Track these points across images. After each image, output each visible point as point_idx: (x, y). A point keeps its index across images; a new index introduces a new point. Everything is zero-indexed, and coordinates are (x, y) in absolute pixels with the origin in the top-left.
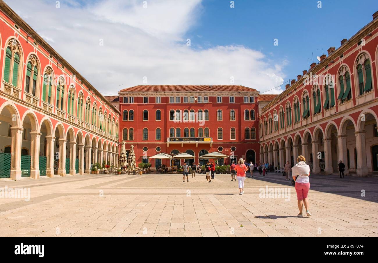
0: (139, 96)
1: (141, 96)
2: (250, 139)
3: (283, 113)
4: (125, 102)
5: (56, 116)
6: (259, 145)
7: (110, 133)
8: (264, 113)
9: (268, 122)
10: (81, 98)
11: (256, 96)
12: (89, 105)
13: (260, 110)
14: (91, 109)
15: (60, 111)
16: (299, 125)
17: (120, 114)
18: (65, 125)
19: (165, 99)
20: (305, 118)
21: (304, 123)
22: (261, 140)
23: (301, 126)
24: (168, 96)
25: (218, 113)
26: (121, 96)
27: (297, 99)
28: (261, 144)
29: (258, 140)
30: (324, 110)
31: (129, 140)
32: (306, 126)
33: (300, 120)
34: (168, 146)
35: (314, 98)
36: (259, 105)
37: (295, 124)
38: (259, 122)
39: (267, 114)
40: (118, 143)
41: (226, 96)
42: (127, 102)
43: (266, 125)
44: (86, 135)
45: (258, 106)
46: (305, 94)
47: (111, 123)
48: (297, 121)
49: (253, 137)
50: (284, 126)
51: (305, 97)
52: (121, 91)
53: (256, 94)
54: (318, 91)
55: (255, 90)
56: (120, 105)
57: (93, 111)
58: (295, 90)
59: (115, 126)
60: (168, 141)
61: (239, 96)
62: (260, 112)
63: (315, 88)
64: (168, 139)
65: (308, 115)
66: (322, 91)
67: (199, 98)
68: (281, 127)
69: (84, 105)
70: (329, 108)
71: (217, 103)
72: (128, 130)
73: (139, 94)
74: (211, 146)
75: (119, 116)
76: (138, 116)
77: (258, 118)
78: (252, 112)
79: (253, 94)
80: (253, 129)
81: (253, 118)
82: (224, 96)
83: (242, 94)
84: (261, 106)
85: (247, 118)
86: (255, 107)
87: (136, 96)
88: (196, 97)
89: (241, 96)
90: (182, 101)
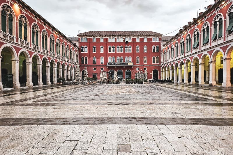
0: (90, 37)
1: (92, 38)
2: (155, 63)
3: (178, 47)
4: (82, 41)
5: (19, 44)
6: (161, 67)
7: (72, 60)
8: (165, 48)
9: (167, 53)
10: (45, 35)
11: (160, 37)
12: (53, 40)
14: (55, 44)
15: (23, 42)
16: (190, 53)
18: (30, 52)
19: (106, 40)
20: (194, 48)
21: (194, 52)
22: (162, 64)
23: (191, 54)
24: (107, 37)
25: (137, 48)
27: (189, 36)
29: (160, 63)
30: (212, 41)
31: (85, 64)
32: (195, 53)
33: (191, 50)
34: (108, 67)
35: (204, 33)
36: (162, 43)
37: (186, 53)
38: (160, 53)
41: (142, 37)
42: (83, 41)
43: (165, 54)
44: (51, 60)
46: (196, 31)
47: (73, 54)
48: (188, 50)
49: (157, 62)
50: (178, 55)
51: (196, 33)
54: (208, 28)
56: (79, 43)
57: (57, 45)
58: (188, 30)
59: (76, 55)
60: (108, 64)
61: (149, 37)
62: (162, 47)
63: (205, 26)
64: (108, 63)
65: (198, 46)
66: (212, 27)
67: (126, 39)
68: (176, 55)
69: (48, 40)
70: (217, 39)
71: (136, 42)
72: (84, 58)
73: (90, 36)
74: (132, 67)
75: (78, 49)
76: (90, 49)
77: (161, 51)
78: (157, 47)
79: (158, 36)
80: (157, 58)
81: (157, 51)
82: (140, 37)
83: (152, 36)
84: (162, 44)
85: (154, 50)
86: (159, 44)
87: (88, 37)
88: (124, 38)
89: (151, 37)
90: (116, 40)
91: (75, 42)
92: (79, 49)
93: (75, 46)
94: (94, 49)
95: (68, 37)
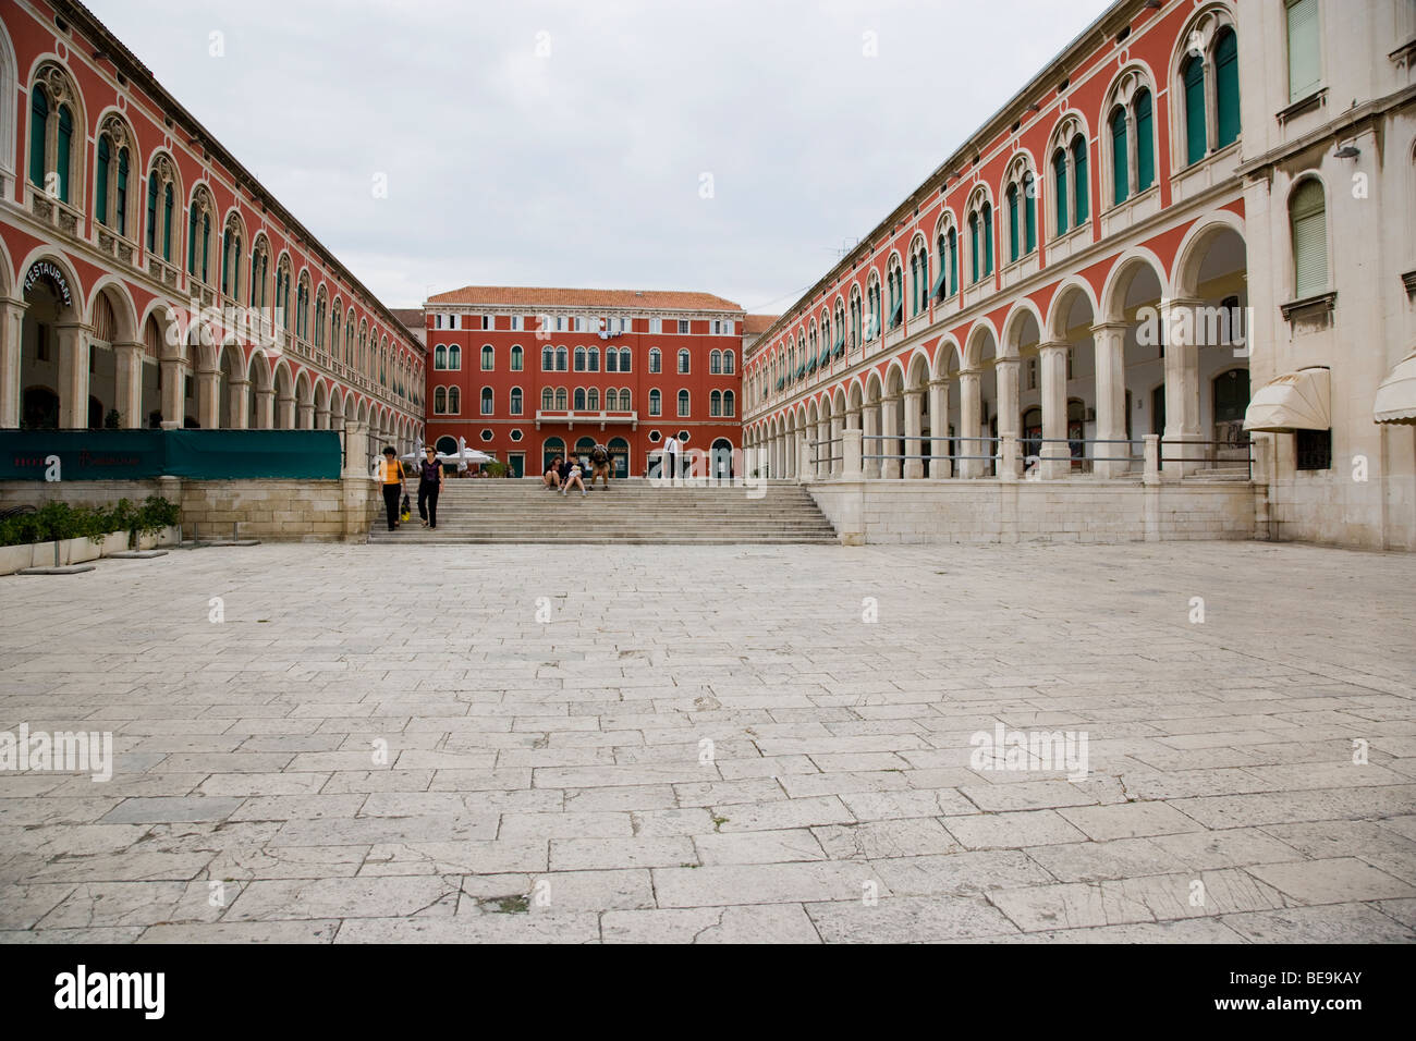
0: (472, 314)
2: (722, 416)
4: (439, 327)
6: (741, 428)
8: (751, 360)
10: (364, 332)
11: (739, 319)
13: (744, 350)
17: (428, 354)
19: (533, 322)
22: (745, 418)
25: (652, 357)
26: (431, 313)
28: (745, 429)
29: (739, 418)
31: (447, 413)
34: (538, 428)
36: (744, 340)
38: (741, 378)
39: (754, 363)
40: (425, 421)
41: (670, 317)
42: (444, 326)
43: (752, 385)
45: (741, 342)
47: (412, 376)
49: (728, 413)
52: (430, 299)
53: (738, 315)
55: (738, 307)
56: (428, 332)
59: (418, 381)
60: (539, 416)
61: (700, 319)
62: (744, 356)
64: (539, 413)
67: (610, 320)
70: (825, 366)
71: (650, 333)
72: (447, 392)
73: (472, 308)
74: (634, 429)
75: (426, 358)
76: (471, 360)
77: (740, 371)
78: (728, 355)
79: (732, 314)
80: (729, 395)
81: (728, 369)
82: (665, 318)
83: (708, 314)
84: (746, 345)
85: (716, 369)
86: (736, 343)
87: (466, 313)
88: (603, 319)
89: (706, 319)
90: (571, 328)
91: (413, 331)
92: (429, 357)
93: (417, 345)
94: (488, 360)
95: (388, 305)
